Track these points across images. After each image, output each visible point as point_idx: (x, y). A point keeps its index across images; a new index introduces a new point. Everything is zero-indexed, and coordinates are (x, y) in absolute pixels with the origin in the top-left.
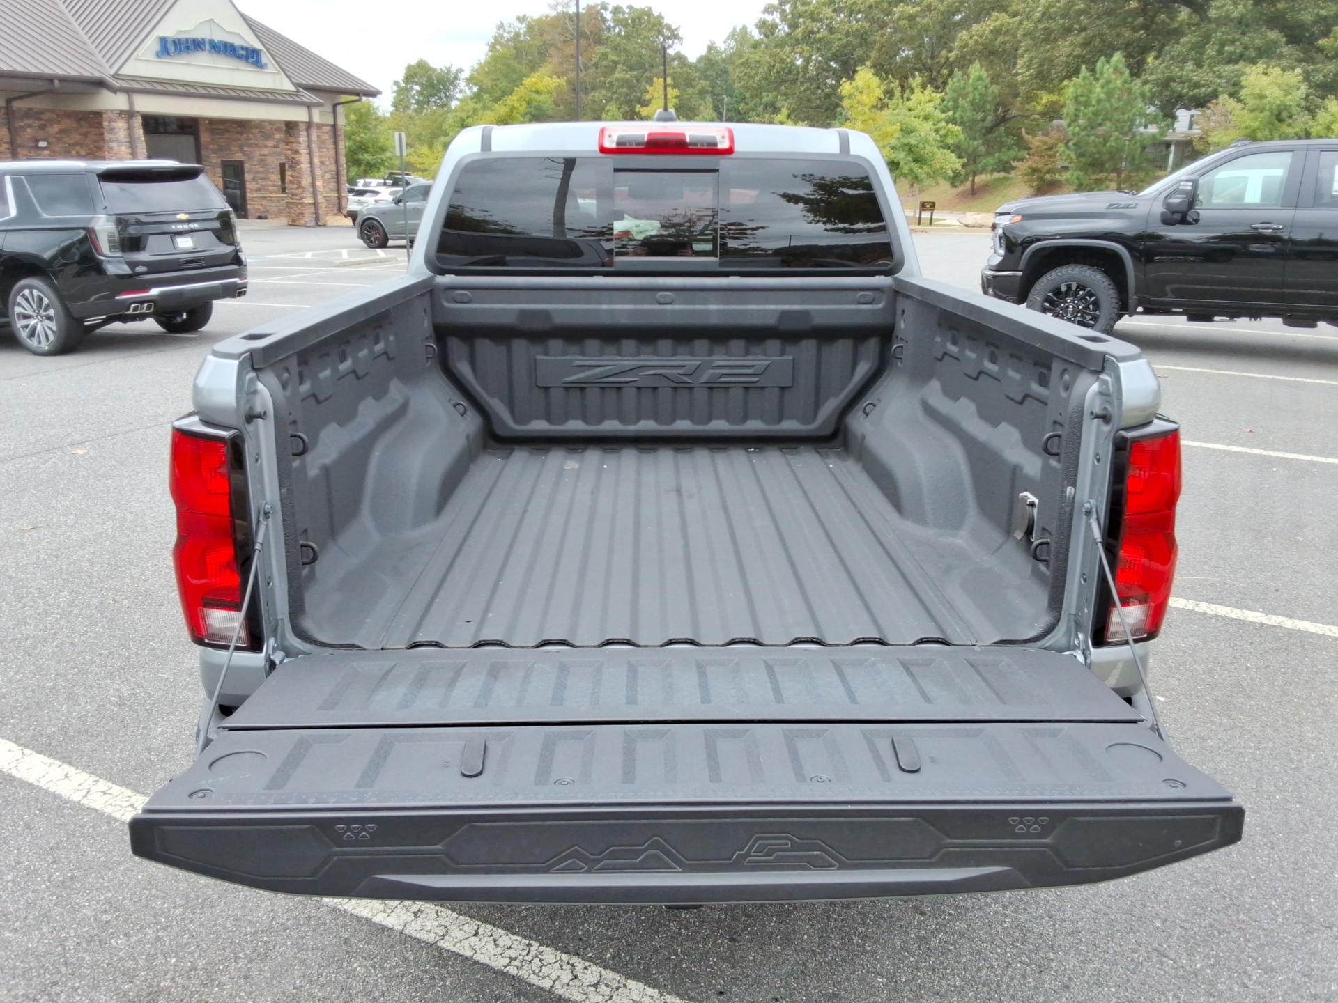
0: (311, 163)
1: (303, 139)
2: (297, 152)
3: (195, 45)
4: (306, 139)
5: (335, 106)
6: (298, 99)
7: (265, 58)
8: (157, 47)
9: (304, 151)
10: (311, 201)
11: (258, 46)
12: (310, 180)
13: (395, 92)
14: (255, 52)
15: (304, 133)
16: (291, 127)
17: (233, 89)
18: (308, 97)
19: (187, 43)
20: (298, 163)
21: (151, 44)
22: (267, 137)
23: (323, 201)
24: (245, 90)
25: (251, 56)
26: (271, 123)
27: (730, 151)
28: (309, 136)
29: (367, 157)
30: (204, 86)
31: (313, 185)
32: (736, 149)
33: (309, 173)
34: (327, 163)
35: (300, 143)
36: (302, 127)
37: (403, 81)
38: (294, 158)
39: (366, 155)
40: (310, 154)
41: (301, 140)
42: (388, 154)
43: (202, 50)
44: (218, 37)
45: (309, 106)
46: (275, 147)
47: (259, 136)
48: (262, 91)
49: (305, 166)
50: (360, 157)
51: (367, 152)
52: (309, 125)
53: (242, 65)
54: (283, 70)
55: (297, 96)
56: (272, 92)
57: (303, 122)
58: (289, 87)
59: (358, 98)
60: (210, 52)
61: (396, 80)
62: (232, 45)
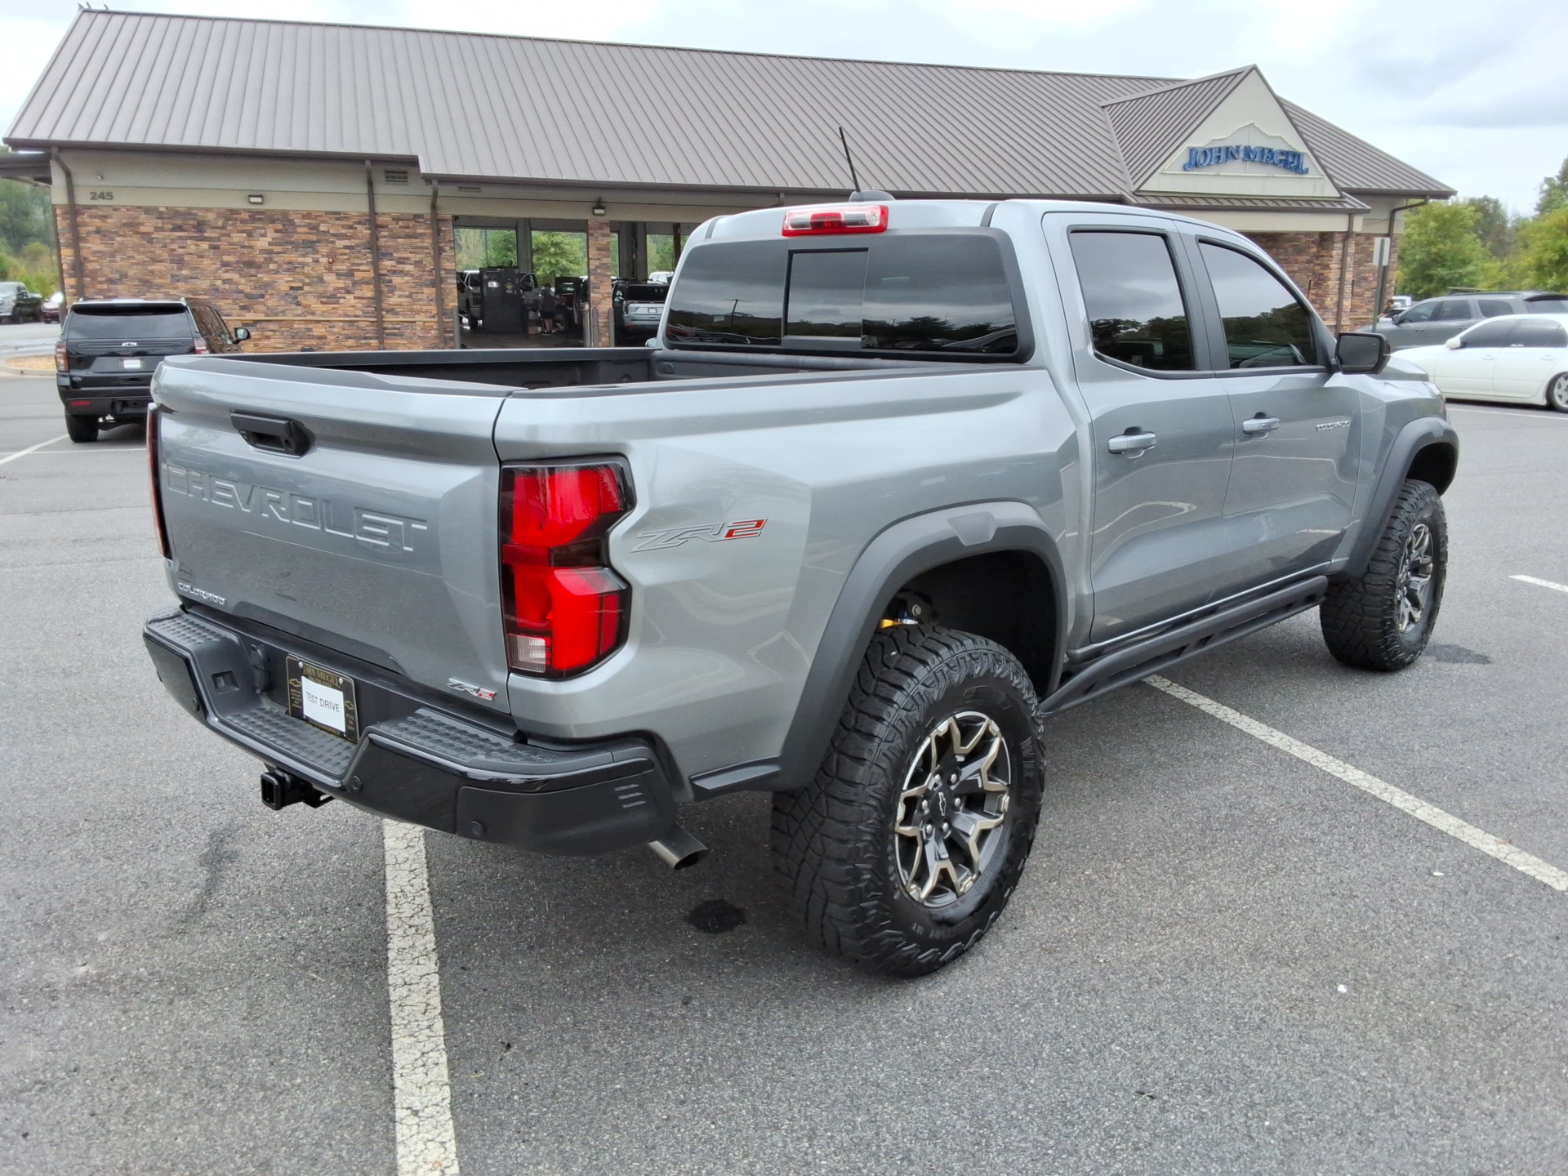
0: (1341, 279)
1: (1336, 253)
2: (1327, 267)
3: (1230, 154)
4: (1340, 252)
5: (1393, 212)
6: (1339, 207)
7: (1308, 162)
8: (1185, 160)
9: (1334, 266)
10: (1334, 323)
11: (1300, 147)
12: (1336, 299)
13: (1544, 192)
14: (1297, 156)
15: (1340, 245)
16: (1325, 238)
17: (1262, 199)
18: (1353, 202)
19: (1220, 152)
20: (1326, 279)
21: (1181, 156)
22: (1300, 251)
23: (1348, 323)
24: (1274, 199)
25: (1291, 162)
26: (1308, 234)
27: (881, 229)
28: (1344, 249)
29: (1441, 272)
30: (1229, 197)
31: (1339, 304)
32: (889, 227)
33: (1336, 291)
34: (1371, 279)
35: (1332, 257)
36: (1338, 238)
37: (1558, 177)
38: (1322, 274)
39: (1439, 270)
40: (1342, 269)
41: (1334, 253)
42: (1470, 268)
43: (1235, 158)
44: (1255, 143)
45: (1351, 213)
46: (1309, 262)
47: (1290, 250)
48: (1295, 200)
49: (1333, 283)
50: (1432, 272)
51: (1444, 266)
52: (1347, 235)
53: (1280, 173)
54: (1330, 177)
55: (1339, 202)
56: (1307, 200)
57: (1340, 233)
58: (1332, 192)
59: (1422, 200)
60: (1244, 160)
61: (1549, 176)
62: (1270, 150)
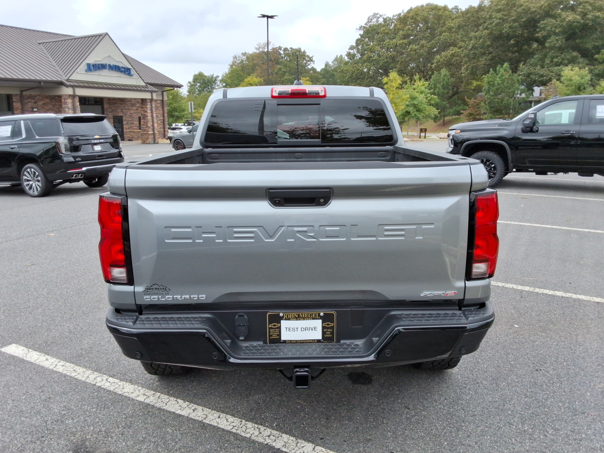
0: (152, 116)
1: (149, 106)
2: (146, 112)
3: (102, 67)
4: (150, 106)
5: (163, 92)
6: (147, 89)
7: (133, 72)
8: (86, 68)
9: (149, 111)
10: (152, 133)
11: (130, 67)
12: (151, 124)
13: (189, 86)
14: (129, 70)
15: (150, 104)
16: (143, 101)
17: (118, 85)
18: (151, 88)
19: (99, 66)
20: (147, 116)
21: (83, 66)
22: (133, 105)
23: (157, 132)
24: (123, 85)
25: (127, 71)
26: (135, 99)
27: (325, 96)
28: (151, 105)
29: (177, 114)
30: (106, 84)
31: (153, 126)
32: (327, 95)
33: (151, 121)
34: (159, 116)
35: (147, 108)
36: (148, 101)
37: (192, 81)
38: (145, 114)
39: (176, 113)
40: (152, 112)
41: (148, 106)
42: (186, 112)
43: (105, 69)
44: (112, 63)
45: (152, 92)
46: (137, 110)
47: (129, 105)
48: (131, 86)
49: (149, 118)
50: (174, 114)
51: (177, 112)
52: (152, 100)
53: (122, 75)
54: (141, 77)
55: (146, 88)
56: (135, 86)
57: (148, 99)
58: (143, 84)
59: (173, 88)
60: (109, 69)
61: (189, 81)
62: (118, 66)
